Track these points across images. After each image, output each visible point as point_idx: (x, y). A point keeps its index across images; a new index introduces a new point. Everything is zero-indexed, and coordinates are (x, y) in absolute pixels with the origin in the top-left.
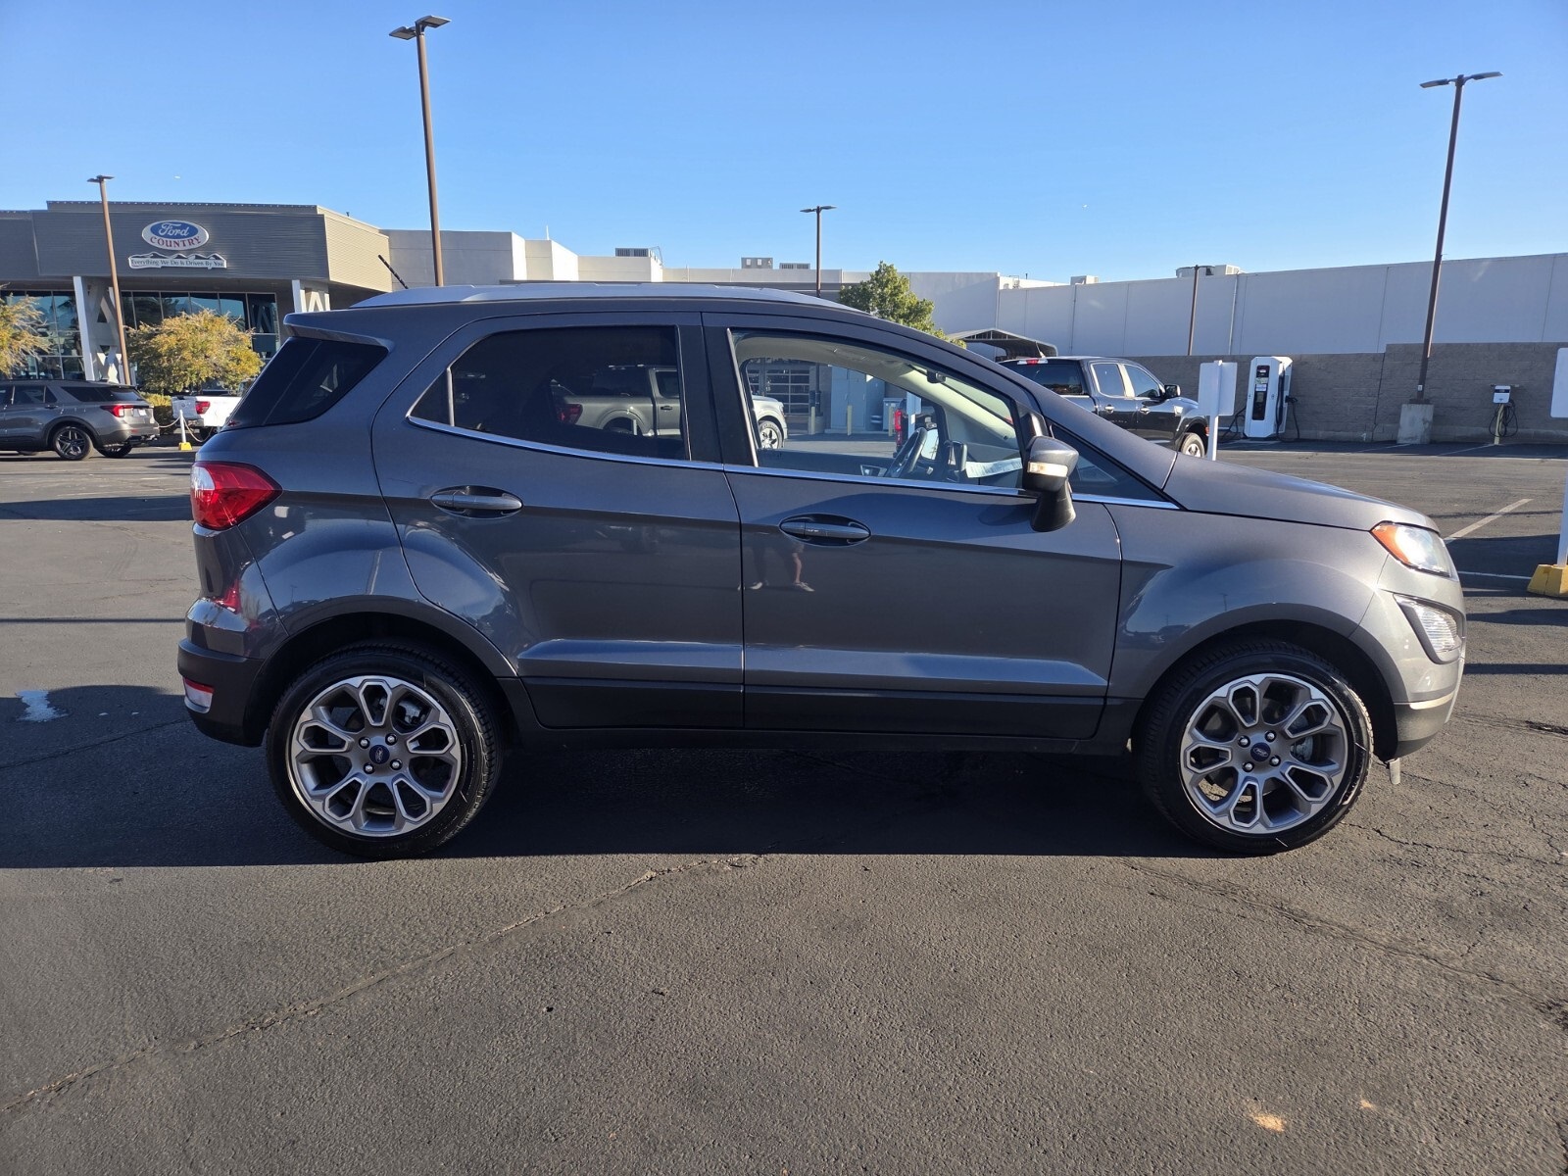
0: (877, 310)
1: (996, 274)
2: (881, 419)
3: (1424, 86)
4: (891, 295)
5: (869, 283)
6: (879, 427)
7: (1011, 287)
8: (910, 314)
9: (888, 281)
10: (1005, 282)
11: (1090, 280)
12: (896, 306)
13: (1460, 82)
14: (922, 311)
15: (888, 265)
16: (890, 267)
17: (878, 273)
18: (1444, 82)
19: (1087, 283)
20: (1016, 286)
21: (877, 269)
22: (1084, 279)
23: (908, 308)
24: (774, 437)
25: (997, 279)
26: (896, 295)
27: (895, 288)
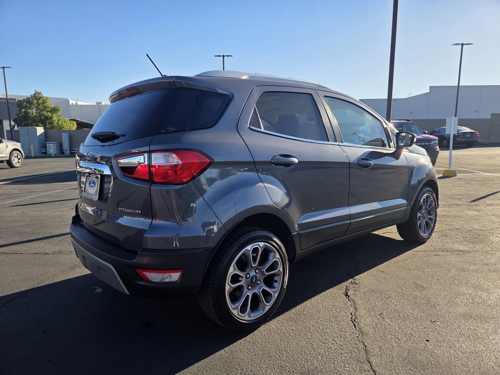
0: (35, 109)
1: (68, 99)
2: (46, 150)
3: (215, 56)
4: (43, 103)
5: (30, 98)
6: (46, 153)
7: (74, 104)
8: (52, 111)
9: (40, 98)
10: (71, 102)
11: (103, 103)
12: (45, 107)
13: (223, 56)
14: (57, 110)
15: (39, 92)
16: (40, 92)
17: (35, 94)
18: (220, 56)
19: (103, 104)
20: (76, 104)
21: (34, 93)
22: (101, 103)
23: (51, 108)
24: (19, 157)
25: (69, 101)
26: (44, 103)
27: (43, 101)
